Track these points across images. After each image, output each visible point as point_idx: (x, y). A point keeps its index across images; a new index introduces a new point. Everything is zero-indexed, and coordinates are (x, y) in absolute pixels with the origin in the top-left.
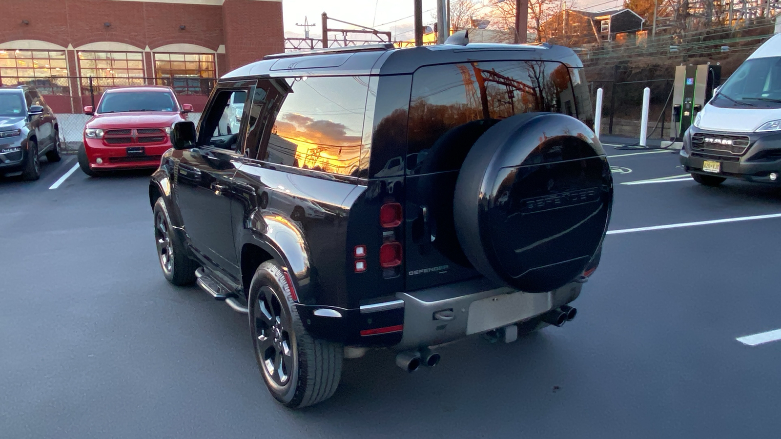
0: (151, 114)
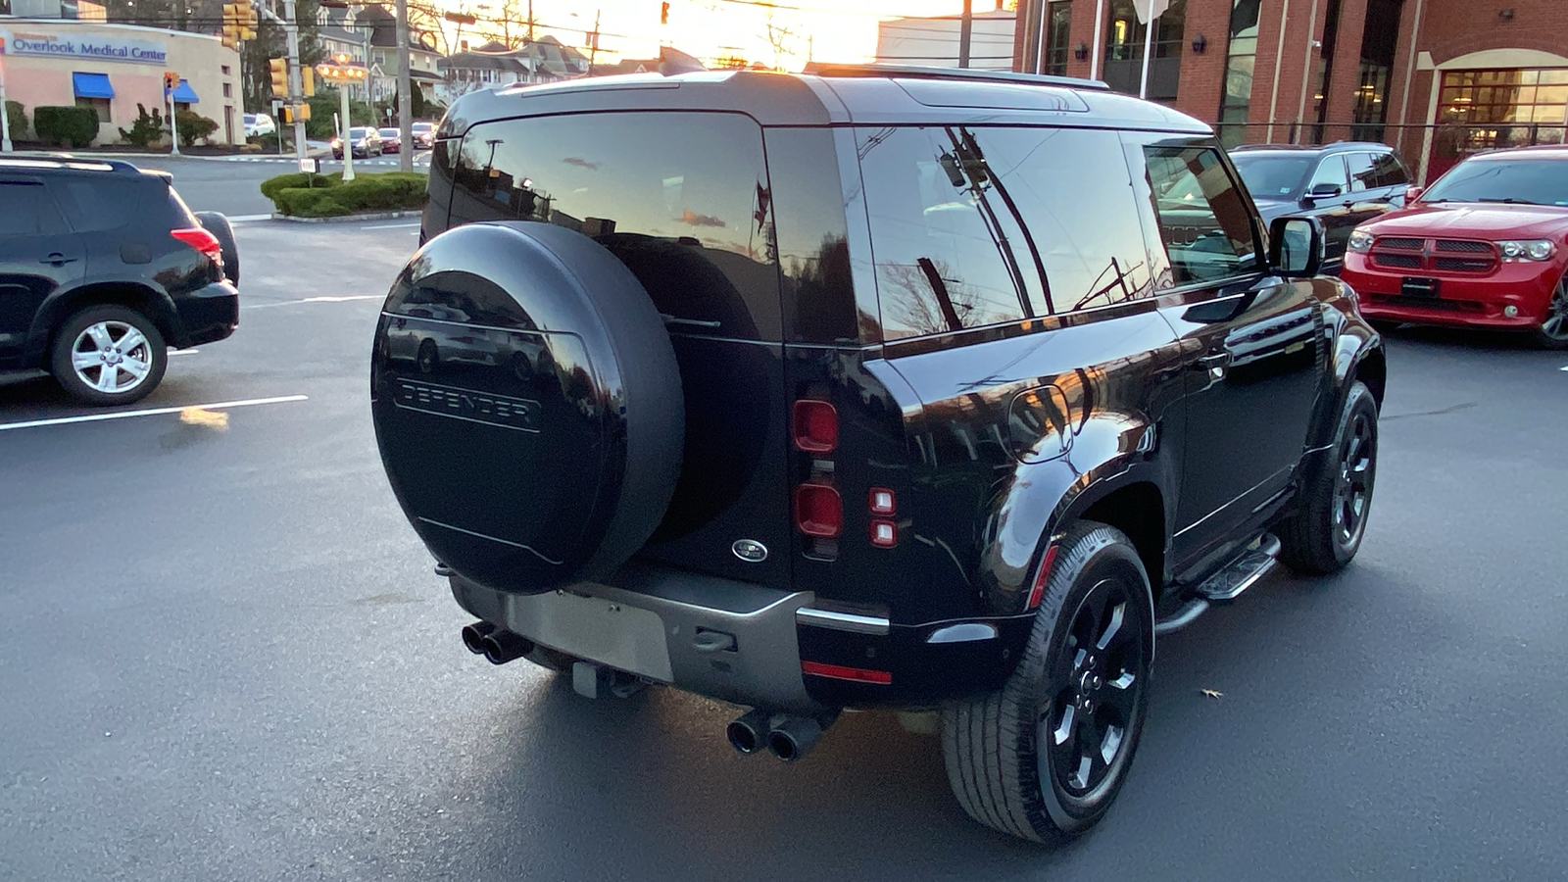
0: (1528, 210)
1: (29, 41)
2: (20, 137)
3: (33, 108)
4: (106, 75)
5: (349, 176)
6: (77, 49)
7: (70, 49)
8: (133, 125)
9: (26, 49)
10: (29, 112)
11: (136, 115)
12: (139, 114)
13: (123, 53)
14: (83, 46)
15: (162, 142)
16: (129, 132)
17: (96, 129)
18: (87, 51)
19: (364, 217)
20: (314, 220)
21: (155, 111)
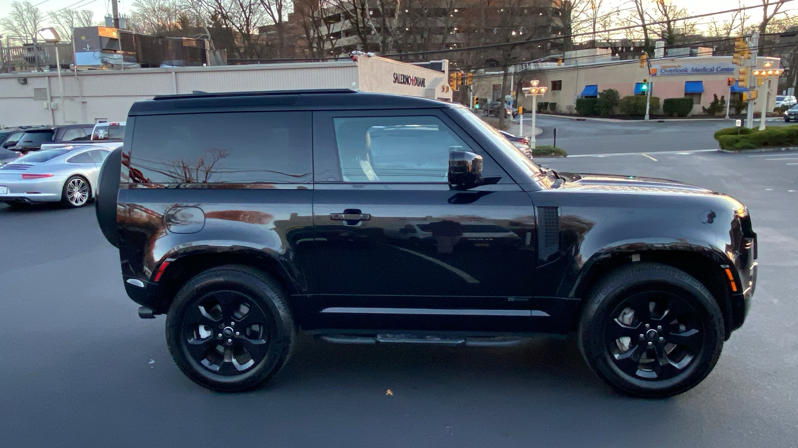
1: (668, 69)
2: (655, 113)
3: (664, 100)
4: (701, 82)
5: (762, 128)
6: (689, 71)
7: (686, 70)
8: (710, 105)
9: (666, 73)
10: (662, 102)
11: (712, 100)
12: (713, 99)
13: (712, 70)
14: (693, 69)
15: (723, 113)
16: (707, 108)
17: (691, 107)
18: (694, 71)
19: (763, 150)
20: (732, 152)
21: (723, 97)
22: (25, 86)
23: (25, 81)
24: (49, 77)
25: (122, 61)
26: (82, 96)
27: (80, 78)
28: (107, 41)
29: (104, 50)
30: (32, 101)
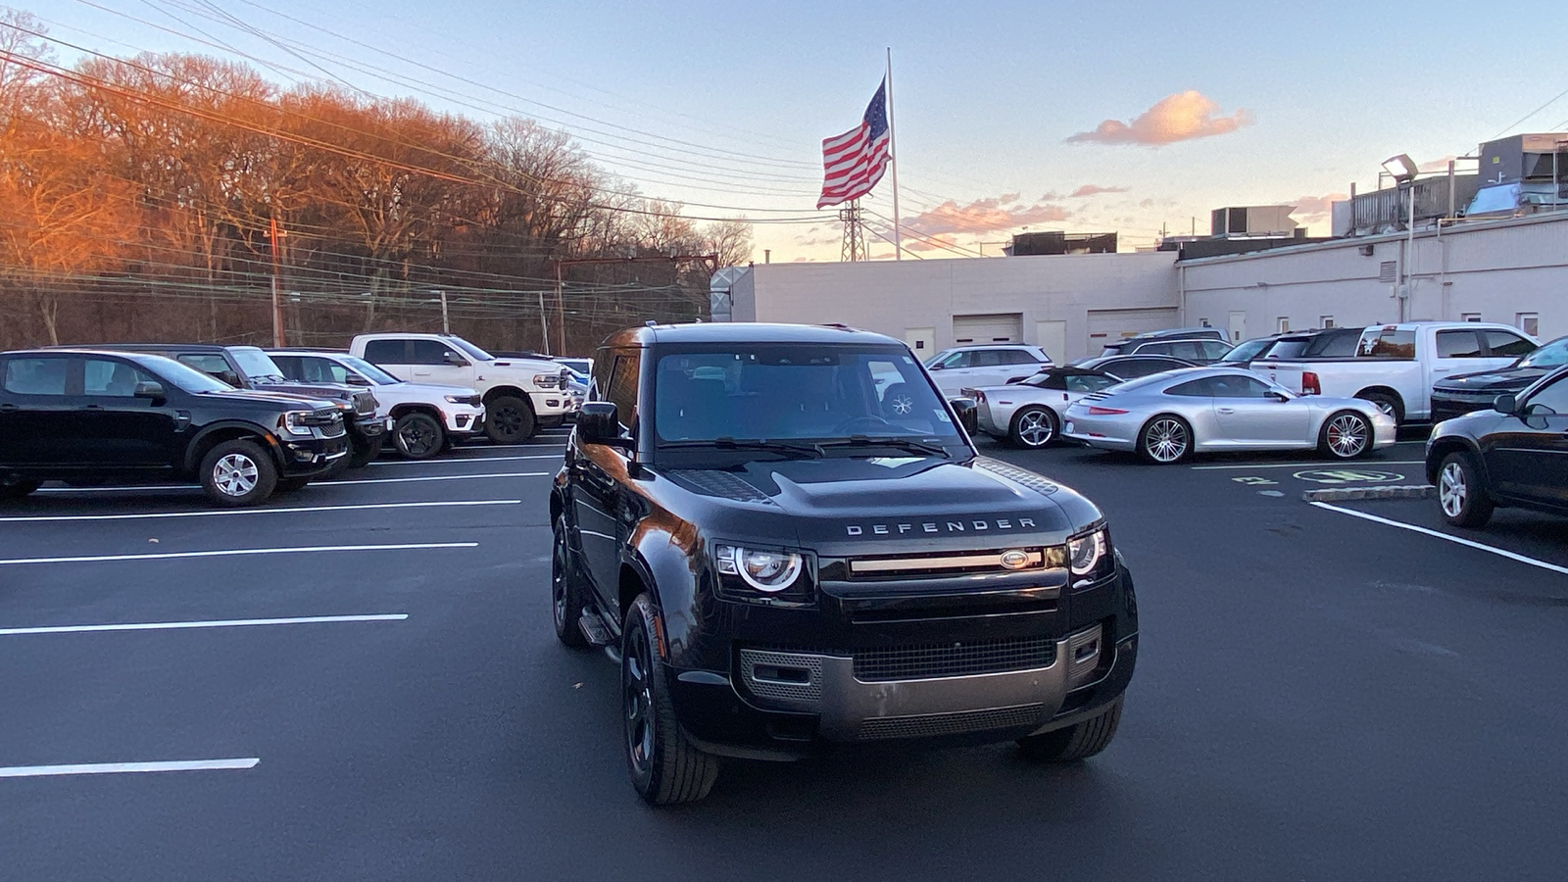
22: (1370, 257)
23: (1370, 250)
24: (1403, 240)
25: (1556, 196)
26: (1445, 273)
27: (1446, 238)
28: (1537, 158)
29: (1529, 178)
30: (1376, 283)
